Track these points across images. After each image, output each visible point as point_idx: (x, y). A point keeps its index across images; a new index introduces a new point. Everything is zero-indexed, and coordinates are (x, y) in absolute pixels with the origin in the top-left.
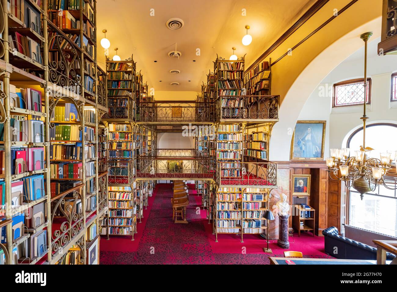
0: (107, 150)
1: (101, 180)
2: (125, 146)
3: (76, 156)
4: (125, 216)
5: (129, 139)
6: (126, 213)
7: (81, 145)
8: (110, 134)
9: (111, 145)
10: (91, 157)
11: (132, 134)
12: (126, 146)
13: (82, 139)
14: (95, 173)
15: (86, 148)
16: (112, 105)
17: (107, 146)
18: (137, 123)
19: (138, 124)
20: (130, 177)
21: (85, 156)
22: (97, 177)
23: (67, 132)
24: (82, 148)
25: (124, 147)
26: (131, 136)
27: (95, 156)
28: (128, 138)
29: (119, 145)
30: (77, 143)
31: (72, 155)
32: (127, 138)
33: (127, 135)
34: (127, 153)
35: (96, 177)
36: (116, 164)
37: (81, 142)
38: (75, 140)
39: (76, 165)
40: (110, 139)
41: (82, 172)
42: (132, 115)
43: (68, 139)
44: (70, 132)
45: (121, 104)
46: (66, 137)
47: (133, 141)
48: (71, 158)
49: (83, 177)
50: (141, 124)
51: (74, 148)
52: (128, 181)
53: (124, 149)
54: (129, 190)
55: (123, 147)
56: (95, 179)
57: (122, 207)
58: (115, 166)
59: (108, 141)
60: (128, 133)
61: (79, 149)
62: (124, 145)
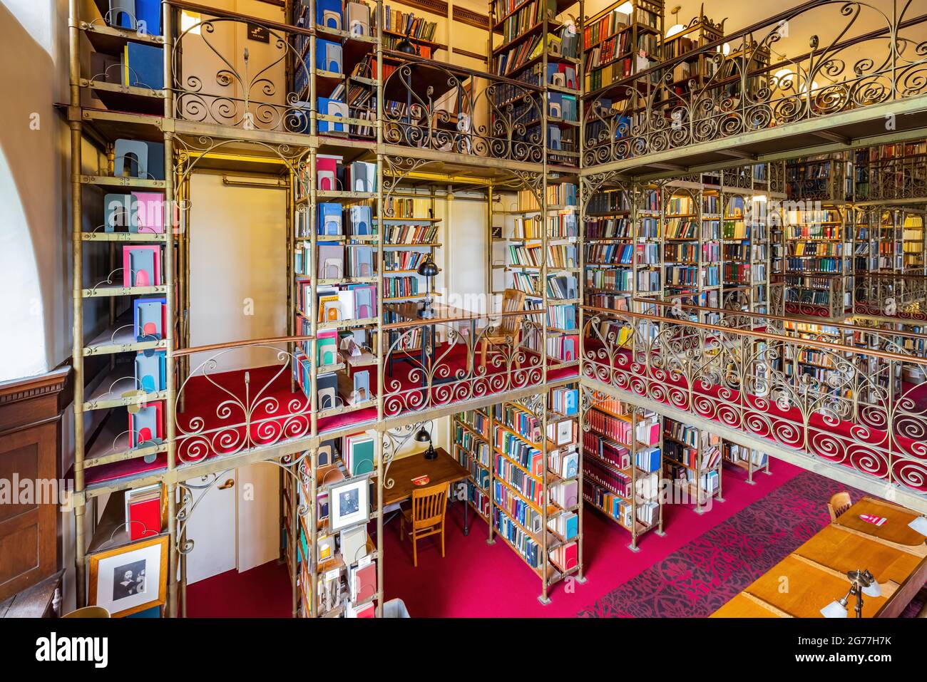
0: (782, 259)
1: (773, 290)
2: (824, 249)
3: (741, 255)
4: (822, 380)
5: (835, 238)
6: (824, 375)
7: (748, 244)
8: (790, 228)
9: (793, 248)
10: (760, 258)
11: (843, 227)
12: (828, 249)
13: (750, 237)
14: (765, 279)
15: (754, 247)
16: (796, 178)
17: (782, 252)
18: (859, 205)
19: (860, 207)
20: (835, 307)
21: (753, 256)
22: (768, 285)
23: (731, 229)
24: (750, 246)
25: (822, 251)
26: (840, 232)
27: (766, 258)
28: (831, 235)
29: (811, 248)
30: (743, 240)
31: (736, 255)
32: (829, 234)
33: (829, 230)
34: (829, 263)
35: (766, 284)
36: (803, 282)
37: (749, 239)
38: (741, 238)
39: (741, 267)
40: (790, 238)
41: (750, 276)
42: (842, 192)
43: (732, 238)
44: (734, 229)
45: (815, 173)
46: (729, 235)
47: (844, 241)
48: (735, 257)
49: (750, 279)
50: (868, 206)
51: (739, 247)
52: (828, 312)
53: (821, 255)
54: (833, 332)
55: (820, 251)
56: (764, 286)
57: (814, 361)
58: (800, 285)
59: (786, 241)
60: (833, 226)
61: (745, 248)
62: (822, 249)
